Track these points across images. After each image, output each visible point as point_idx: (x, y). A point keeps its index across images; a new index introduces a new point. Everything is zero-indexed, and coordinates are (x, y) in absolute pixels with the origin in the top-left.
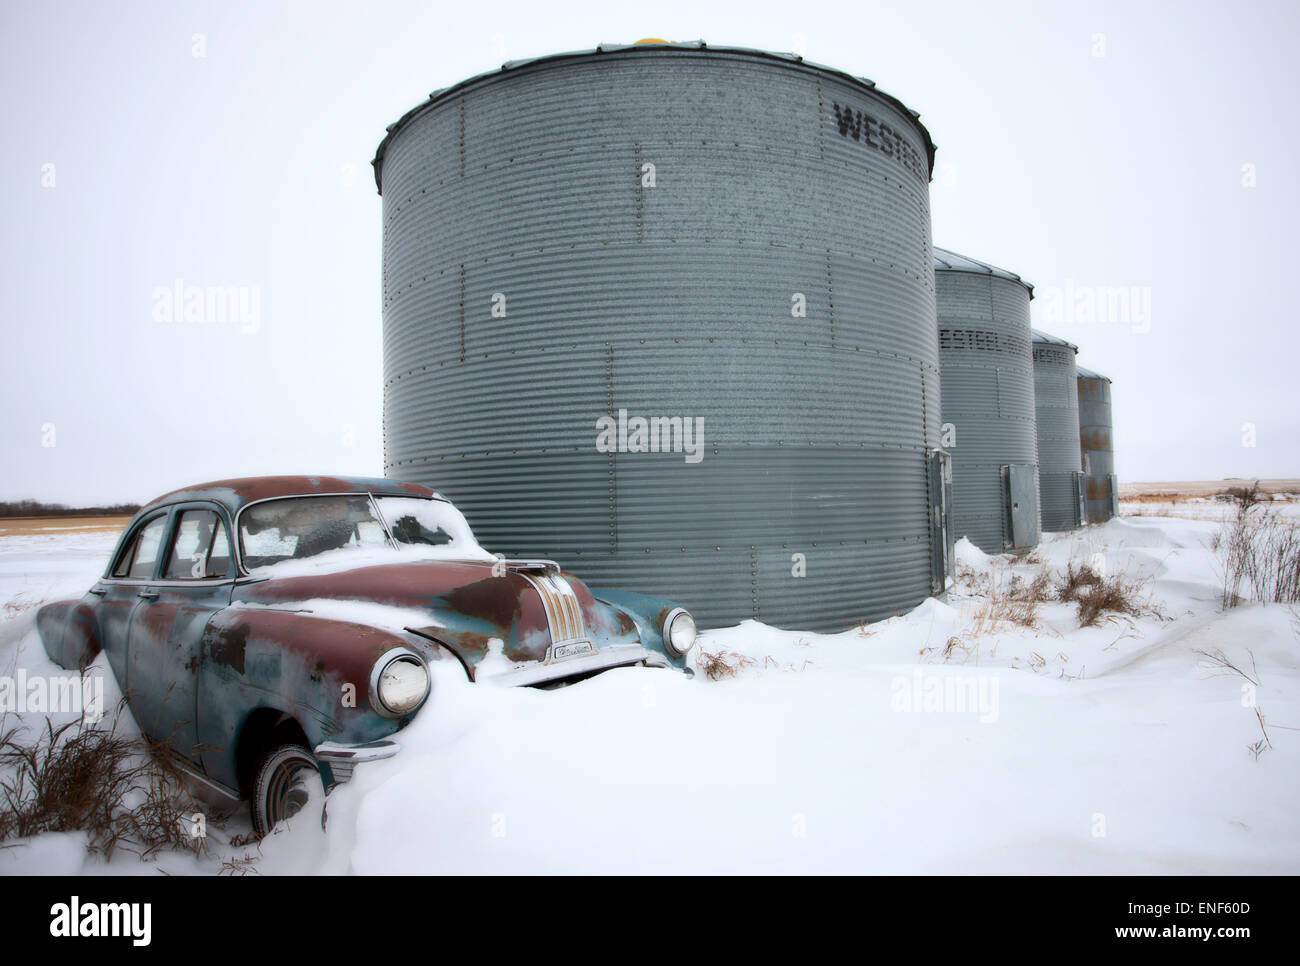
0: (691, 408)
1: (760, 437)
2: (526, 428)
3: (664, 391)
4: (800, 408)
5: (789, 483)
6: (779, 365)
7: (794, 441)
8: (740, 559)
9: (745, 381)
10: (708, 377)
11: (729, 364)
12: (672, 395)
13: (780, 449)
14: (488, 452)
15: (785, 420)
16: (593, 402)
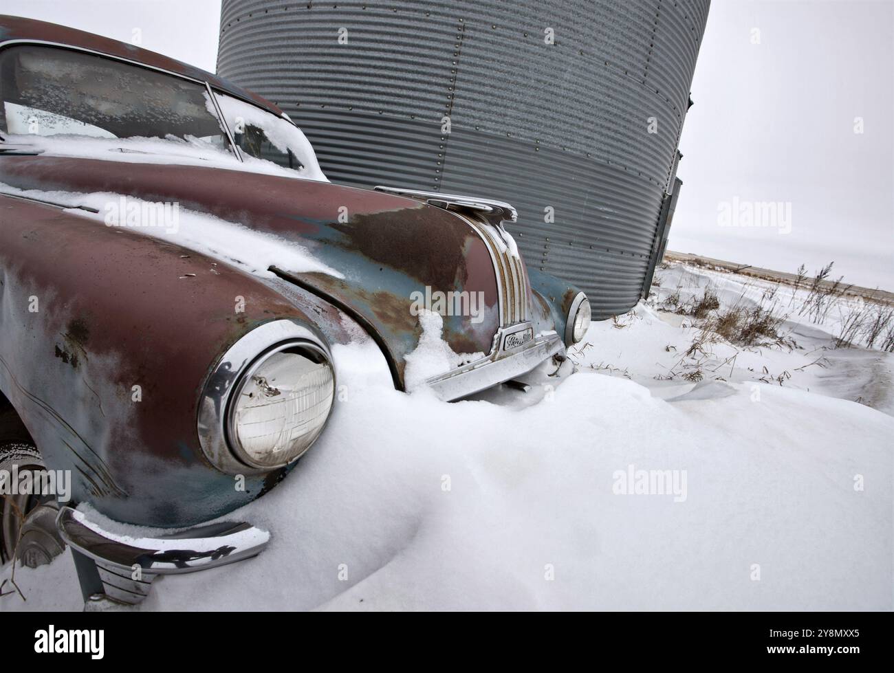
0: (525, 103)
1: (575, 145)
2: (366, 87)
3: (505, 80)
4: (609, 129)
5: (586, 192)
6: (604, 86)
7: (598, 156)
8: (536, 247)
9: (575, 91)
10: (544, 78)
11: (565, 71)
12: (511, 86)
13: (586, 161)
14: (324, 104)
15: (596, 136)
16: (437, 75)
